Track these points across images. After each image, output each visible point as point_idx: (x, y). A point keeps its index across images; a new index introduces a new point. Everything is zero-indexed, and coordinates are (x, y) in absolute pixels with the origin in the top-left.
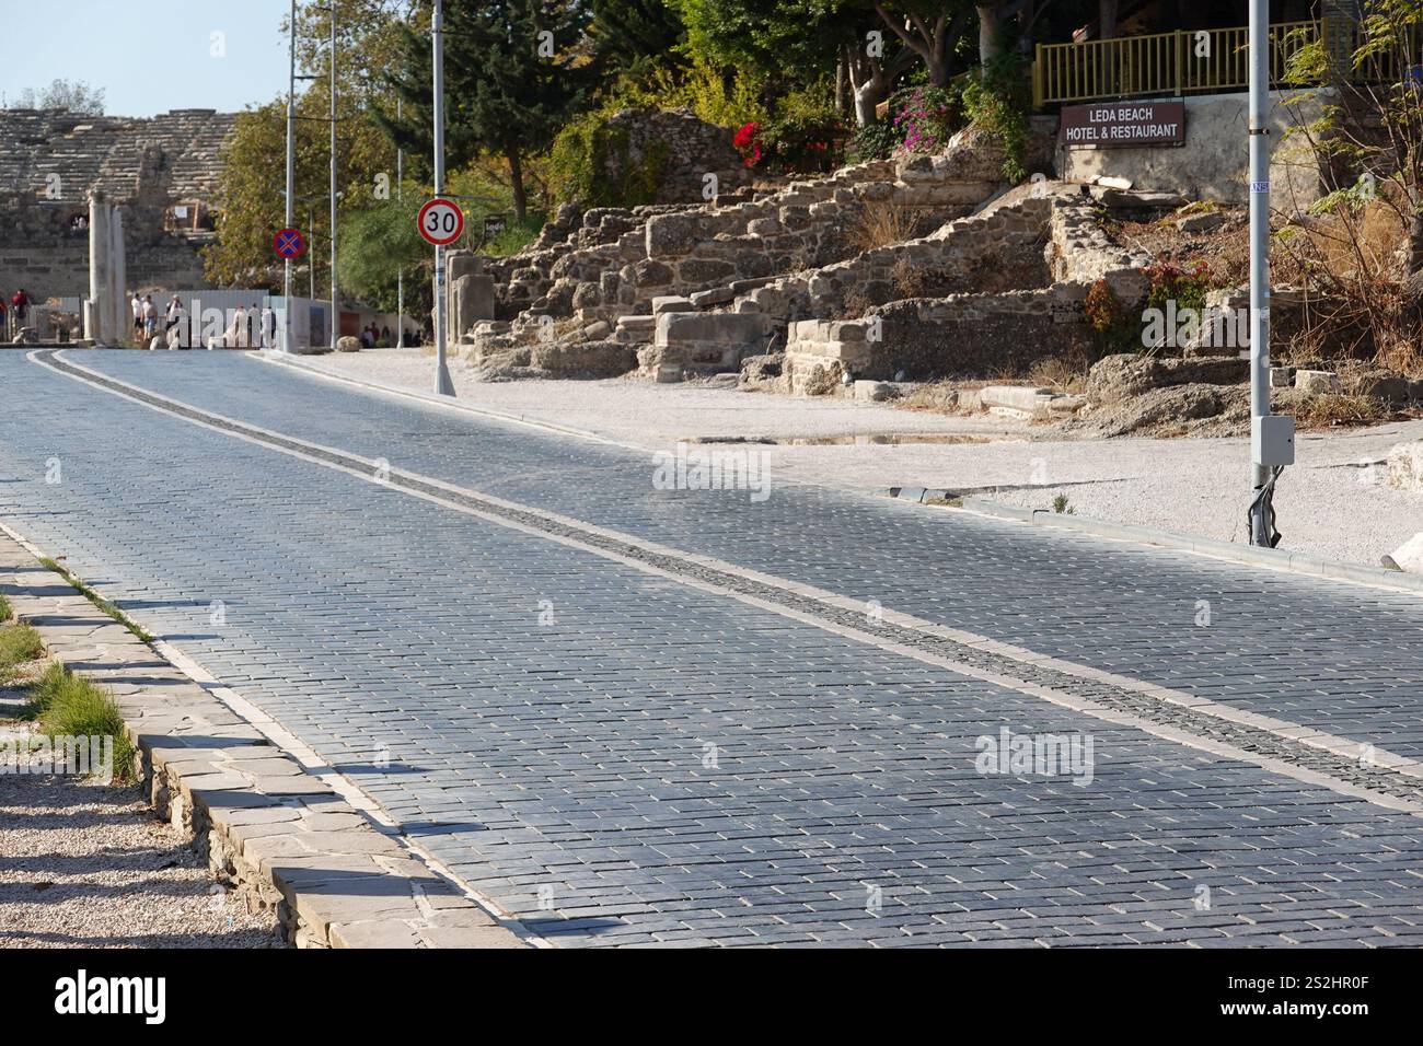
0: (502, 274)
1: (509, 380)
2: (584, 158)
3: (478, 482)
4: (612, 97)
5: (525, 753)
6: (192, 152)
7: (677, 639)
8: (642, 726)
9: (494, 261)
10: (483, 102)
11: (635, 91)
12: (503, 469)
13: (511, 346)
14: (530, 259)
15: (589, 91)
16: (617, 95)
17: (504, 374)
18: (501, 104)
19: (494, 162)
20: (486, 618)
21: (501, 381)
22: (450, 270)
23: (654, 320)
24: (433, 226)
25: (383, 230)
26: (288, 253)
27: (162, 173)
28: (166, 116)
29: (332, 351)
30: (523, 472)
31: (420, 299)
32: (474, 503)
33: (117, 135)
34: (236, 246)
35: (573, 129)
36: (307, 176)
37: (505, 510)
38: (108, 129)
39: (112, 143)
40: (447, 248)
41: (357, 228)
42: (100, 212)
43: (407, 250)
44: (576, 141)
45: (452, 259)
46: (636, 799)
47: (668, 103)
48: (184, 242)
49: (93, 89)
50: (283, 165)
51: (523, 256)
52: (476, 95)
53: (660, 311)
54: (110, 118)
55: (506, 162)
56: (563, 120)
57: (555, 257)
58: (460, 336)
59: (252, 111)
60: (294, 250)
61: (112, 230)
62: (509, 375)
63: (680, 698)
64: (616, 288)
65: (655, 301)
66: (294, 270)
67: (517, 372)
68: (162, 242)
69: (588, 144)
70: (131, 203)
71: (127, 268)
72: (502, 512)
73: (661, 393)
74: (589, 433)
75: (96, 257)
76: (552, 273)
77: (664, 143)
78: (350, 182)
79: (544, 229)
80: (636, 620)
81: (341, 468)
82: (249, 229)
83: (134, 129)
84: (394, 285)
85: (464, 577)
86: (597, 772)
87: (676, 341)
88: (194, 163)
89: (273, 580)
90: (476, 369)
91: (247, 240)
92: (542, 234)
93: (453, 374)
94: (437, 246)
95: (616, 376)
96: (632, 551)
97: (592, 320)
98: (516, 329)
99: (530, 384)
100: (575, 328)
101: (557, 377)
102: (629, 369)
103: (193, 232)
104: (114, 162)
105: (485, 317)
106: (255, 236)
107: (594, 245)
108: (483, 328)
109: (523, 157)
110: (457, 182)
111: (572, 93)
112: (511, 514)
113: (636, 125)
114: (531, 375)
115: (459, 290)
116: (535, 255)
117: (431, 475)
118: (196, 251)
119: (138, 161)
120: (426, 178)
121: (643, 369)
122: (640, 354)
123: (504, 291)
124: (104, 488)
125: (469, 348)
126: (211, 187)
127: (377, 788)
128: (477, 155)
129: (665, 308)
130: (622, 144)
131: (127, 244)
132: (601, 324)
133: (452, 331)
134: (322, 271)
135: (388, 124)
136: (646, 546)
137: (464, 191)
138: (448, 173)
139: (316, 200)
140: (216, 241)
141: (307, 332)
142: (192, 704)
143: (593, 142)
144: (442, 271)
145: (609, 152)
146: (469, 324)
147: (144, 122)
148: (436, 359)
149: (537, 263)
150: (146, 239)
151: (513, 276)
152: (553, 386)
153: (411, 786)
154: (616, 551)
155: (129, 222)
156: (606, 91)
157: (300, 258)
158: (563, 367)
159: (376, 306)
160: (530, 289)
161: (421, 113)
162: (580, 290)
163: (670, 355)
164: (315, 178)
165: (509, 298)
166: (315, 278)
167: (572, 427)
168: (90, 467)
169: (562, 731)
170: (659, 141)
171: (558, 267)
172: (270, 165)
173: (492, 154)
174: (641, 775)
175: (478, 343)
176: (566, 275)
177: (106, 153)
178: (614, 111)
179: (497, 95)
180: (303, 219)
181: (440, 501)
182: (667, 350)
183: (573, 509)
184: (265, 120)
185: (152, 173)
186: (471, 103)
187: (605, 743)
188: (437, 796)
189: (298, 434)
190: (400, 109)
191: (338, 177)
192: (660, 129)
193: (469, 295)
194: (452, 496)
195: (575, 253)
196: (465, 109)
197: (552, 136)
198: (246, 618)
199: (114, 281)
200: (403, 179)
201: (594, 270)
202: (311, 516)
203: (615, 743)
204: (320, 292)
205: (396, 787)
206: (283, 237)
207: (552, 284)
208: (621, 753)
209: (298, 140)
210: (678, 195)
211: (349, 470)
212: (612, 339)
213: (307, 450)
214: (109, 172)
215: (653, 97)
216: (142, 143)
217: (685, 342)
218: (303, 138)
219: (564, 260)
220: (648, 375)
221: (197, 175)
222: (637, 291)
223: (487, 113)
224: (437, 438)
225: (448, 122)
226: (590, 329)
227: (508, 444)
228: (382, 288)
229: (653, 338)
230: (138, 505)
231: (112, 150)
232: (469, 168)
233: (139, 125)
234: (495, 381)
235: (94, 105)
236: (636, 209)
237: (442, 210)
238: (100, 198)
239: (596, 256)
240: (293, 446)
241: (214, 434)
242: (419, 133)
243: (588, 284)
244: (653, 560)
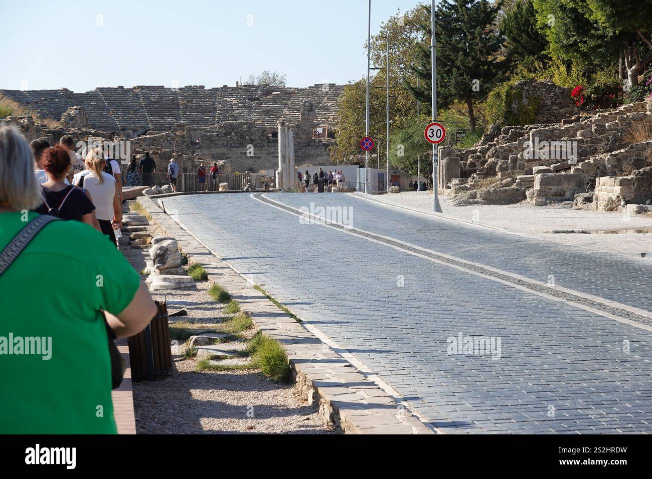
0: (464, 157)
1: (467, 205)
2: (501, 103)
3: (450, 251)
4: (515, 75)
5: (466, 371)
6: (324, 103)
7: (538, 321)
8: (520, 360)
9: (460, 151)
10: (455, 78)
11: (525, 73)
12: (462, 245)
13: (467, 190)
14: (477, 150)
15: (504, 73)
16: (517, 74)
17: (465, 203)
18: (464, 79)
19: (461, 106)
20: (451, 312)
21: (464, 206)
22: (440, 155)
23: (533, 177)
24: (431, 135)
25: (410, 137)
26: (367, 148)
27: (311, 113)
28: (313, 87)
29: (387, 192)
30: (471, 247)
31: (428, 169)
32: (448, 260)
33: (291, 96)
34: (344, 146)
35: (496, 90)
36: (376, 113)
37: (462, 263)
38: (288, 93)
39: (289, 100)
40: (439, 145)
41: (399, 135)
42: (283, 131)
43: (421, 146)
44: (498, 95)
45: (441, 150)
46: (516, 392)
47: (541, 78)
48: (321, 144)
49: (280, 76)
50: (365, 108)
51: (474, 148)
52: (452, 75)
53: (536, 173)
54: (288, 88)
55: (466, 105)
56: (492, 86)
57: (488, 149)
58: (445, 185)
59: (352, 84)
60: (370, 147)
61: (288, 139)
62: (467, 203)
63: (538, 348)
64: (516, 162)
65: (534, 168)
66: (370, 156)
67: (471, 201)
68: (311, 144)
69: (504, 97)
70: (297, 126)
71: (295, 156)
72: (461, 264)
73: (537, 211)
74: (502, 229)
75: (281, 151)
76: (487, 156)
77: (538, 96)
78: (396, 116)
79: (483, 136)
80: (519, 312)
81: (389, 245)
82: (350, 138)
83: (299, 93)
84: (416, 163)
85: (442, 293)
86: (497, 380)
87: (544, 187)
88: (326, 108)
89: (356, 295)
90: (452, 200)
91: (349, 143)
92: (483, 139)
93: (441, 203)
94: (433, 144)
95: (516, 203)
96: (520, 282)
97: (505, 177)
98: (470, 182)
99: (476, 206)
100: (497, 181)
101: (489, 204)
102: (522, 200)
103: (325, 139)
104: (290, 108)
105: (456, 177)
106: (352, 141)
107: (506, 143)
108: (455, 181)
109: (474, 103)
110: (444, 115)
111: (496, 74)
112: (465, 265)
113: (525, 88)
114: (477, 203)
115: (444, 164)
116: (479, 148)
117: (429, 248)
118: (326, 148)
119: (300, 108)
120: (429, 113)
121: (528, 200)
122: (527, 193)
123: (465, 164)
124: (282, 254)
125: (449, 191)
126: (333, 119)
127: (397, 386)
128: (453, 103)
129: (539, 172)
130: (520, 97)
131: (295, 145)
132: (509, 179)
133: (441, 183)
134: (383, 156)
135: (412, 89)
136: (526, 279)
137: (447, 119)
138: (440, 111)
139: (381, 125)
140: (335, 143)
141: (377, 185)
142: (318, 349)
143: (506, 96)
144: (436, 155)
145: (513, 101)
146: (449, 180)
147: (303, 90)
148: (433, 195)
149: (480, 152)
150: (304, 143)
151: (469, 158)
152: (487, 208)
153: (414, 385)
154: (512, 282)
155: (296, 136)
156: (512, 72)
157: (373, 150)
158: (491, 199)
159: (408, 172)
160: (477, 164)
161: (427, 84)
162: (499, 164)
163: (541, 193)
164: (380, 114)
165: (467, 168)
166: (380, 159)
167: (495, 226)
168: (276, 245)
169: (484, 362)
170: (536, 95)
171: (489, 153)
172: (360, 108)
173: (460, 102)
174: (519, 381)
175: (453, 188)
176: (493, 157)
177: (286, 104)
178: (515, 82)
179: (462, 75)
180: (374, 133)
181: (433, 260)
182: (539, 191)
183: (493, 263)
184: (357, 88)
185: (307, 113)
186: (450, 79)
187: (503, 367)
188: (426, 390)
189: (370, 230)
190: (418, 83)
191: (390, 113)
192: (537, 89)
193: (449, 166)
194: (438, 257)
195: (497, 147)
196: (447, 82)
197: (487, 94)
198: (344, 312)
199: (289, 162)
200: (420, 114)
201: (506, 155)
202: (374, 266)
203: (507, 367)
204: (382, 166)
205: (407, 386)
206: (364, 141)
207: (487, 161)
208: (509, 372)
209: (372, 97)
210: (545, 119)
211: (392, 246)
212: (514, 186)
213: (374, 237)
214: (287, 113)
215: (533, 75)
216: (302, 100)
217: (548, 187)
218: (375, 96)
219: (492, 150)
220: (531, 202)
221: (327, 114)
222: (526, 164)
223: (457, 83)
224: (433, 232)
225: (439, 88)
226: (504, 182)
227: (465, 234)
228: (410, 164)
229: (533, 185)
230: (297, 262)
231: (289, 103)
232: (449, 109)
233: (301, 91)
234: (460, 206)
235: (281, 82)
236: (526, 126)
237: (436, 128)
238: (283, 124)
239: (507, 148)
240: (367, 235)
241: (332, 230)
242: (426, 93)
243: (503, 161)
244: (529, 286)
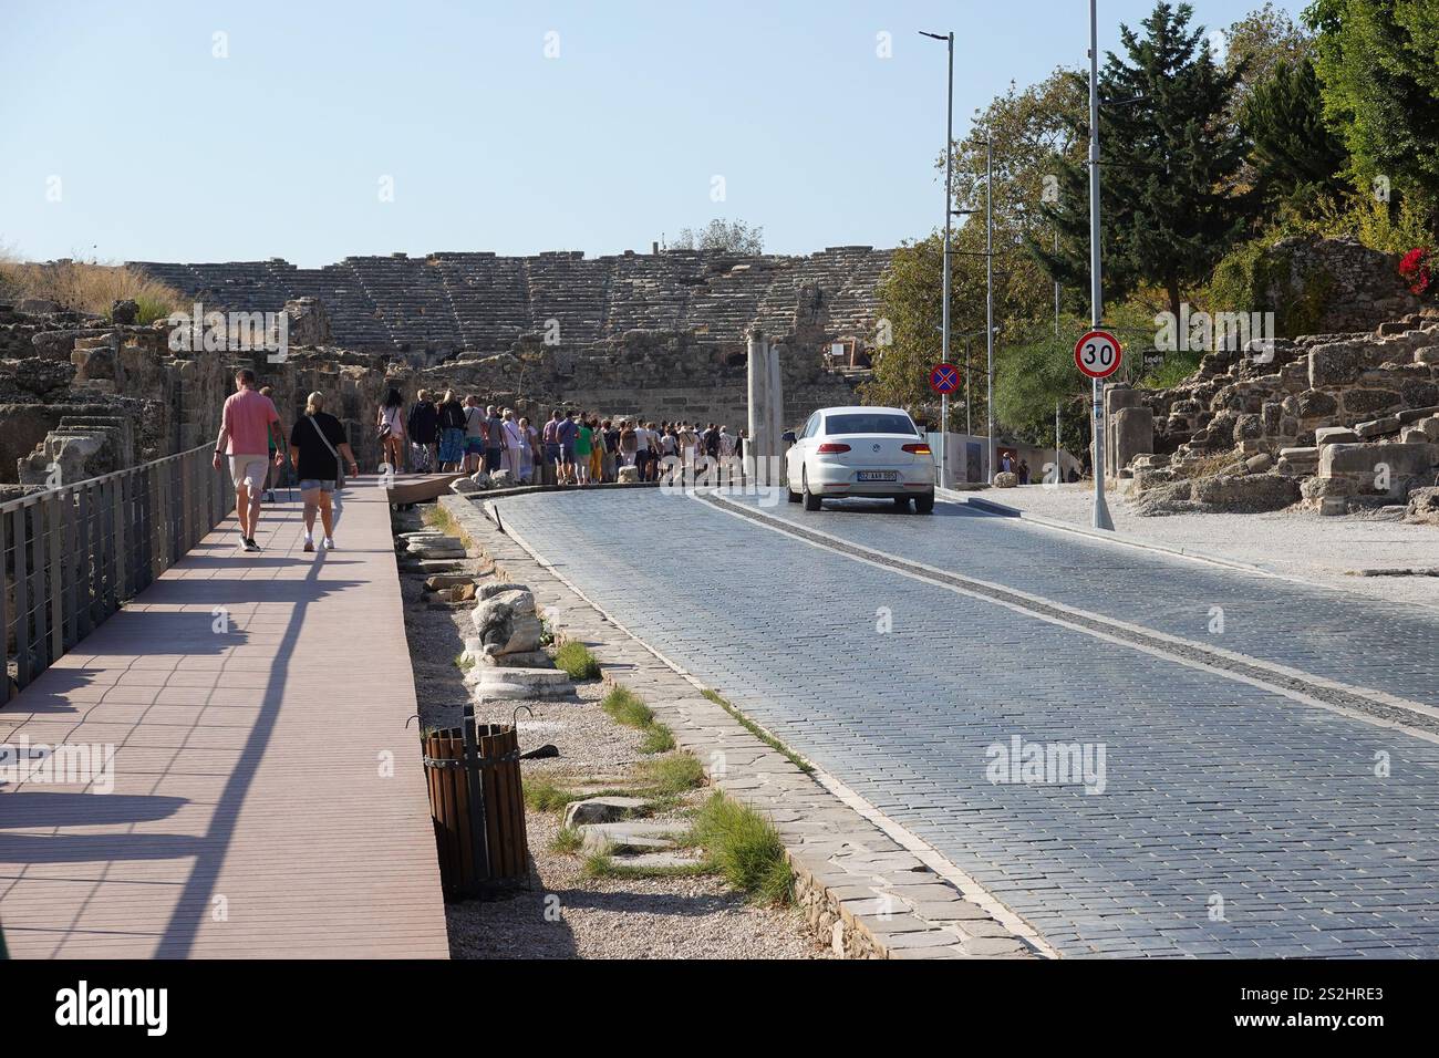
0: (1161, 407)
1: (1168, 514)
2: (1244, 288)
3: (1136, 616)
4: (1273, 225)
5: (1184, 882)
6: (848, 289)
7: (1340, 770)
8: (1303, 857)
9: (1153, 393)
10: (1141, 233)
11: (1297, 220)
12: (1162, 602)
13: (1170, 480)
14: (1189, 391)
15: (1249, 220)
16: (1278, 224)
17: (1164, 508)
18: (1159, 235)
19: (1152, 294)
20: (1142, 750)
21: (1161, 515)
22: (1107, 403)
23: (1317, 451)
24: (1090, 359)
25: (1040, 364)
26: (945, 389)
27: (819, 311)
28: (822, 254)
29: (989, 486)
30: (1182, 606)
31: (1078, 433)
32: (1133, 636)
33: (773, 274)
34: (893, 383)
35: (1232, 258)
36: (963, 312)
37: (1164, 642)
38: (767, 268)
39: (770, 282)
40: (1105, 381)
41: (1013, 363)
42: (758, 351)
43: (1065, 383)
44: (1237, 271)
45: (1109, 392)
46: (1296, 928)
47: (1331, 231)
48: (841, 379)
49: (749, 230)
50: (939, 301)
51: (1183, 388)
52: (1134, 226)
53: (1323, 442)
54: (767, 256)
55: (1164, 293)
56: (1222, 250)
57: (1216, 389)
58: (1118, 470)
59: (909, 247)
60: (951, 385)
61: (770, 368)
62: (1169, 509)
63: (1342, 830)
64: (1278, 419)
65: (1318, 432)
66: (950, 406)
67: (1178, 505)
68: (819, 380)
69: (1249, 274)
70: (788, 341)
71: (785, 407)
72: (1160, 645)
73: (1325, 526)
74: (1249, 567)
75: (754, 395)
76: (1212, 405)
77: (1326, 270)
78: (1006, 317)
79: (1204, 361)
80: (1297, 752)
81: (999, 602)
82: (905, 365)
83: (791, 268)
84: (1052, 420)
85: (1122, 709)
86: (1256, 901)
87: (1340, 473)
88: (851, 300)
89: (930, 711)
90: (1135, 503)
91: (903, 376)
92: (1202, 366)
93: (1111, 508)
94: (1094, 379)
95: (1278, 510)
96: (1294, 684)
97: (1253, 452)
98: (1175, 462)
99: (1190, 518)
100: (1236, 460)
101: (1217, 511)
102: (1292, 502)
103: (851, 370)
104: (772, 301)
105: (1144, 451)
106: (911, 373)
107: (1255, 376)
108: (1142, 461)
109: (1182, 288)
110: (1115, 314)
111: (1232, 223)
112: (1171, 647)
113: (1298, 254)
114: (1191, 509)
115: (1117, 422)
116: (1195, 387)
117: (1089, 609)
118: (853, 388)
119: (795, 300)
120: (1083, 311)
121: (1306, 501)
122: (1303, 487)
123: (1163, 423)
124: (763, 622)
125: (1128, 482)
126: (867, 325)
127: (1034, 915)
128: (1136, 287)
129: (1329, 440)
130: (1284, 273)
131: (784, 383)
132: (1263, 456)
133: (1111, 465)
134: (979, 407)
135: (1045, 257)
136: (1309, 679)
137: (1122, 324)
138: (1106, 306)
139: (973, 336)
140: (872, 378)
141: (964, 469)
142: (852, 831)
143: (1254, 272)
144: (1100, 403)
145: (1270, 282)
146: (1127, 458)
147: (801, 260)
148: (1094, 493)
149: (1197, 396)
150: (803, 378)
151: (1173, 409)
152: (1212, 519)
153: (1069, 913)
154: (1277, 684)
155: (786, 360)
156: (1267, 220)
157: (956, 394)
158: (1224, 500)
159: (1034, 441)
160: (1189, 422)
161: (1077, 246)
162: (1241, 422)
163: (1334, 487)
164: (972, 314)
165: (1168, 431)
166: (972, 414)
167: (1233, 560)
168: (749, 601)
169: (1222, 861)
170: (1321, 269)
171: (1218, 399)
172: (926, 301)
173: (1150, 286)
174: (1302, 905)
175: (1137, 476)
176: (1226, 407)
177: (764, 292)
178: (1275, 240)
179: (1155, 226)
180: (959, 355)
181: (1099, 635)
182: (1331, 481)
183: (1233, 642)
184: (921, 256)
185: (809, 311)
186: (1128, 234)
187: (1265, 873)
188: (1096, 923)
189: (955, 569)
190: (1058, 243)
191: (995, 312)
192: (1323, 257)
193: (1128, 428)
194: (1110, 629)
195: (1236, 384)
196: (1122, 241)
197: (1211, 267)
198: (905, 749)
199: (772, 419)
200: (1060, 312)
201: (1255, 402)
202: (967, 649)
203: (1275, 873)
204: (976, 426)
205: (1055, 914)
206: (940, 373)
207: (1212, 416)
208: (1283, 883)
209: (954, 275)
210: (1342, 323)
211: (1006, 604)
212: (1274, 472)
213: (965, 585)
214: (766, 311)
215: (1315, 225)
216: (799, 282)
217: (1349, 474)
218: (959, 274)
219: (1224, 392)
220: (1311, 508)
221: (853, 313)
222: (1300, 422)
223: (1145, 244)
224: (1096, 572)
225: (1106, 255)
226: (1251, 461)
227: (1167, 578)
228: (1038, 423)
229: (1316, 469)
230: (797, 638)
231: (770, 289)
232: (1127, 301)
233: (795, 264)
234: (1154, 515)
235: (752, 244)
236: (1299, 338)
237: (1099, 342)
238: (758, 336)
239: (1257, 388)
240: (951, 580)
241: (871, 569)
242: (1076, 265)
243: (1249, 416)
244: (1316, 692)
